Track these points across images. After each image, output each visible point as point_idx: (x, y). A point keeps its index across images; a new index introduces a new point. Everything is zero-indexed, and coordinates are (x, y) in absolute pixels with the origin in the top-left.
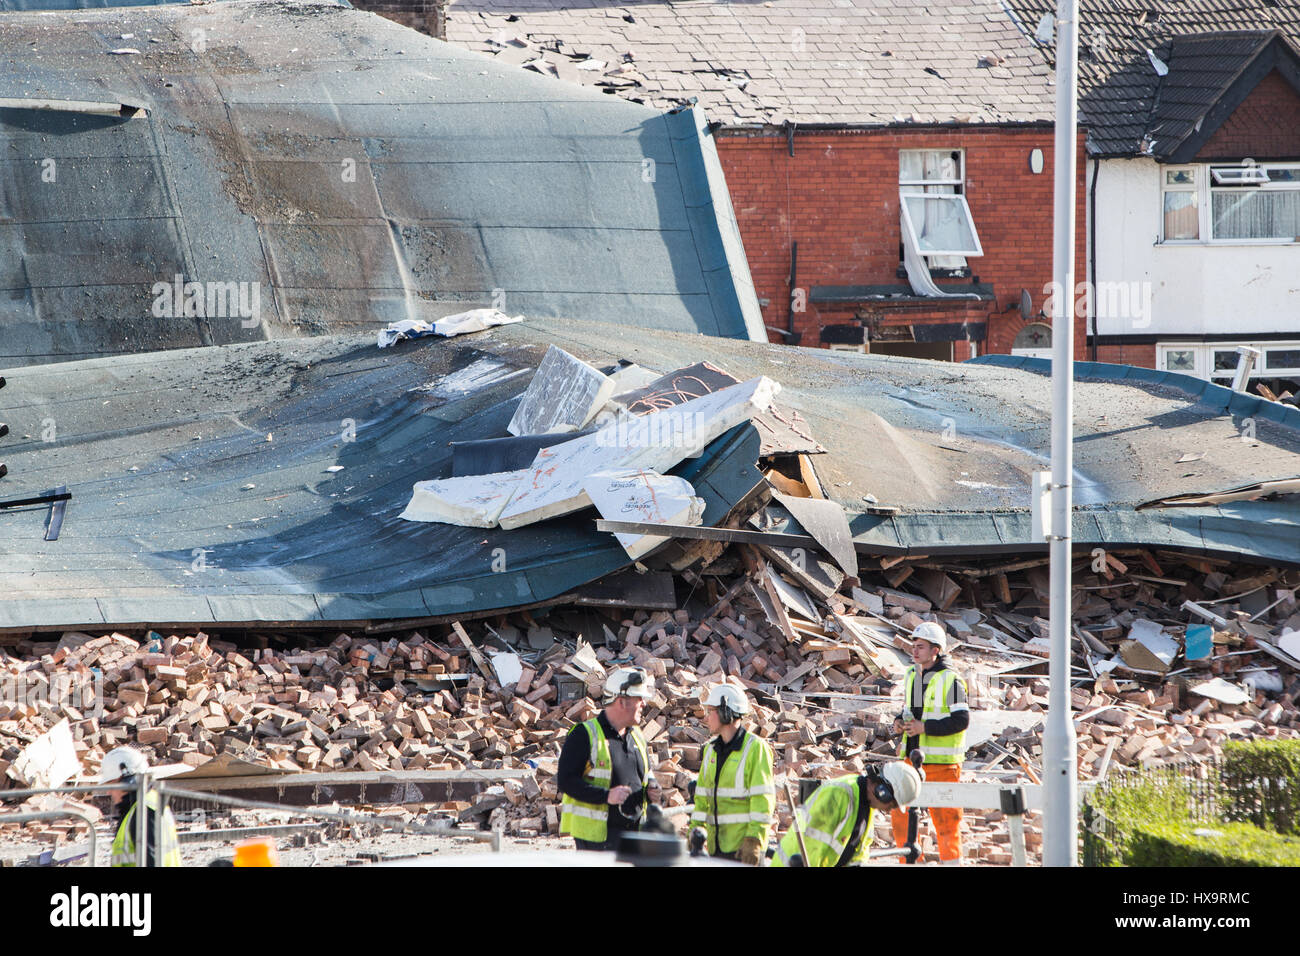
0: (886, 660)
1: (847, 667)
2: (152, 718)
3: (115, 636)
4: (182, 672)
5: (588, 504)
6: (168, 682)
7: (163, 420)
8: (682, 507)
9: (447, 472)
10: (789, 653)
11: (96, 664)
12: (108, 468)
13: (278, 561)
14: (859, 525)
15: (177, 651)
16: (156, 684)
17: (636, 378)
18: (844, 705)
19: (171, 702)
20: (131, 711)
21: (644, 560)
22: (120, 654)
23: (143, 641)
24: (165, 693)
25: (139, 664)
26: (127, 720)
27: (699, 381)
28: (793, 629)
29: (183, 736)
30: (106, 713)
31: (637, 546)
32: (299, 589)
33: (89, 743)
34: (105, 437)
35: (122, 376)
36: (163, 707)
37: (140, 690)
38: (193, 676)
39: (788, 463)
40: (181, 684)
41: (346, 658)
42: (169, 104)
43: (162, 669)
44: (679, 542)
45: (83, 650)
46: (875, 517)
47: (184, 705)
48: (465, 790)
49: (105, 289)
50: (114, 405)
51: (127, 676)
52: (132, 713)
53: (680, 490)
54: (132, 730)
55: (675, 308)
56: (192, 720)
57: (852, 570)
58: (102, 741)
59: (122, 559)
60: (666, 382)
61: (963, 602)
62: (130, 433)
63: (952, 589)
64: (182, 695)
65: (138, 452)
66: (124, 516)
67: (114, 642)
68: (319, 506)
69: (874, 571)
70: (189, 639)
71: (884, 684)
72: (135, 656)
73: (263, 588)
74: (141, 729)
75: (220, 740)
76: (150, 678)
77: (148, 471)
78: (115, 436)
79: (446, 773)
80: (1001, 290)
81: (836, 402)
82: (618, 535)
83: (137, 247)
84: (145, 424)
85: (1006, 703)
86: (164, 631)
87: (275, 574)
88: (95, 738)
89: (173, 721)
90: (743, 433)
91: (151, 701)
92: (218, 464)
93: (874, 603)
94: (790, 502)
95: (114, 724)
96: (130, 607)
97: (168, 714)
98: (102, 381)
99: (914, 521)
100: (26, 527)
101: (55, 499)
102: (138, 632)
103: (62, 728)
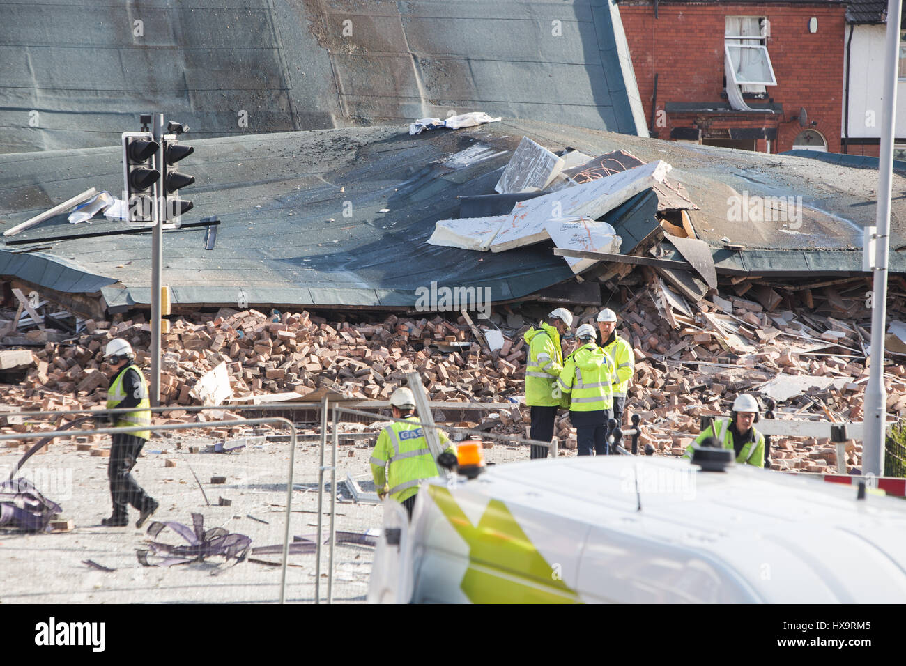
0: (734, 342)
1: (710, 346)
2: (275, 363)
3: (252, 311)
4: (293, 335)
5: (547, 238)
6: (285, 341)
7: (276, 176)
8: (607, 241)
9: (456, 216)
10: (672, 335)
11: (240, 328)
12: (242, 206)
13: (350, 268)
14: (718, 256)
15: (290, 322)
16: (277, 342)
17: (577, 159)
18: (706, 369)
19: (286, 353)
20: (262, 358)
21: (582, 274)
22: (254, 323)
23: (269, 315)
24: (283, 348)
25: (267, 329)
26: (260, 364)
27: (617, 162)
28: (676, 320)
29: (294, 375)
30: (246, 359)
31: (578, 265)
32: (365, 285)
33: (237, 377)
34: (240, 186)
35: (249, 147)
36: (281, 356)
37: (267, 345)
38: (300, 338)
39: (674, 216)
40: (293, 342)
41: (394, 330)
43: (281, 333)
44: (605, 263)
45: (232, 319)
46: (728, 251)
47: (295, 356)
48: (473, 415)
49: (234, 93)
50: (245, 166)
51: (259, 336)
52: (263, 359)
53: (606, 230)
54: (263, 370)
55: (592, 114)
56: (300, 365)
57: (714, 284)
58: (244, 376)
59: (254, 263)
60: (597, 162)
61: (783, 306)
62: (255, 184)
63: (777, 298)
64: (293, 349)
65: (260, 196)
66: (254, 236)
67: (251, 315)
68: (374, 234)
69: (728, 285)
70: (297, 315)
71: (733, 356)
72: (264, 324)
73: (342, 284)
74: (268, 370)
75: (317, 379)
76: (274, 338)
77: (267, 208)
78: (246, 185)
79: (458, 404)
80: (788, 108)
81: (704, 178)
82: (566, 258)
83: (255, 66)
84: (264, 179)
85: (810, 371)
86: (282, 309)
87: (348, 275)
88: (240, 374)
89: (288, 365)
90: (647, 196)
91: (274, 352)
92: (310, 205)
93: (726, 305)
94: (675, 240)
95: (251, 366)
96: (261, 293)
97: (284, 361)
98: (238, 150)
99: (754, 255)
100: (195, 240)
101: (210, 224)
102: (266, 309)
103: (222, 369)
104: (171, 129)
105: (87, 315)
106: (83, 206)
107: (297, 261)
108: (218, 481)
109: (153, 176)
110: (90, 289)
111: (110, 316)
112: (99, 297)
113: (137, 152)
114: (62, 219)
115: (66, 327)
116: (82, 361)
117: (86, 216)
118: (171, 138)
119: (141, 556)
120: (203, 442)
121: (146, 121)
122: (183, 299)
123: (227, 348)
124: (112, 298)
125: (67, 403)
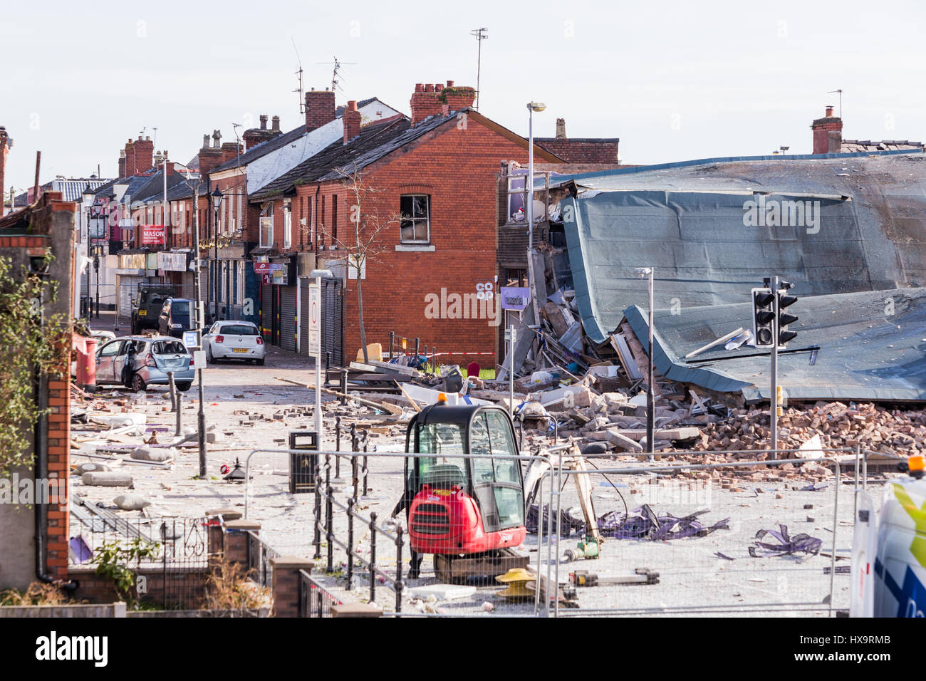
2: (852, 436)
3: (837, 403)
4: (864, 418)
6: (858, 422)
7: (857, 320)
11: (830, 414)
12: (834, 338)
13: (902, 376)
15: (862, 410)
16: (854, 423)
19: (859, 430)
20: (843, 432)
22: (838, 410)
23: (848, 406)
24: (857, 426)
25: (847, 414)
26: (842, 436)
29: (864, 444)
30: (833, 433)
32: (911, 387)
33: (827, 444)
34: (834, 326)
35: (840, 301)
36: (856, 432)
37: (847, 425)
38: (868, 420)
40: (863, 423)
42: (860, 196)
43: (856, 417)
45: (825, 408)
47: (865, 431)
49: (834, 268)
50: (837, 313)
51: (842, 419)
52: (844, 433)
54: (844, 440)
56: (868, 437)
58: (832, 444)
59: (840, 373)
62: (844, 324)
64: (863, 427)
65: (846, 332)
66: (841, 356)
67: (837, 405)
68: (919, 355)
70: (866, 406)
72: (845, 411)
73: (896, 386)
74: (847, 440)
75: (879, 446)
76: (851, 420)
77: (850, 339)
78: (837, 325)
83: (846, 252)
84: (849, 321)
86: (857, 402)
87: (901, 381)
88: (829, 443)
89: (860, 437)
91: (851, 429)
92: (878, 337)
95: (836, 438)
96: (843, 392)
97: (858, 434)
98: (833, 303)
100: (802, 360)
101: (814, 349)
102: (847, 402)
103: (816, 438)
104: (782, 286)
105: (734, 405)
106: (734, 339)
107: (868, 372)
108: (808, 507)
109: (772, 316)
110: (736, 390)
111: (747, 406)
112: (740, 394)
113: (761, 301)
114: (721, 347)
115: (721, 414)
116: (729, 434)
117: (736, 345)
118: (783, 292)
119: (751, 550)
120: (803, 484)
121: (767, 282)
122: (794, 396)
123: (821, 427)
124: (749, 395)
125: (719, 460)
